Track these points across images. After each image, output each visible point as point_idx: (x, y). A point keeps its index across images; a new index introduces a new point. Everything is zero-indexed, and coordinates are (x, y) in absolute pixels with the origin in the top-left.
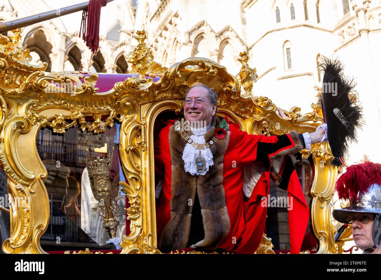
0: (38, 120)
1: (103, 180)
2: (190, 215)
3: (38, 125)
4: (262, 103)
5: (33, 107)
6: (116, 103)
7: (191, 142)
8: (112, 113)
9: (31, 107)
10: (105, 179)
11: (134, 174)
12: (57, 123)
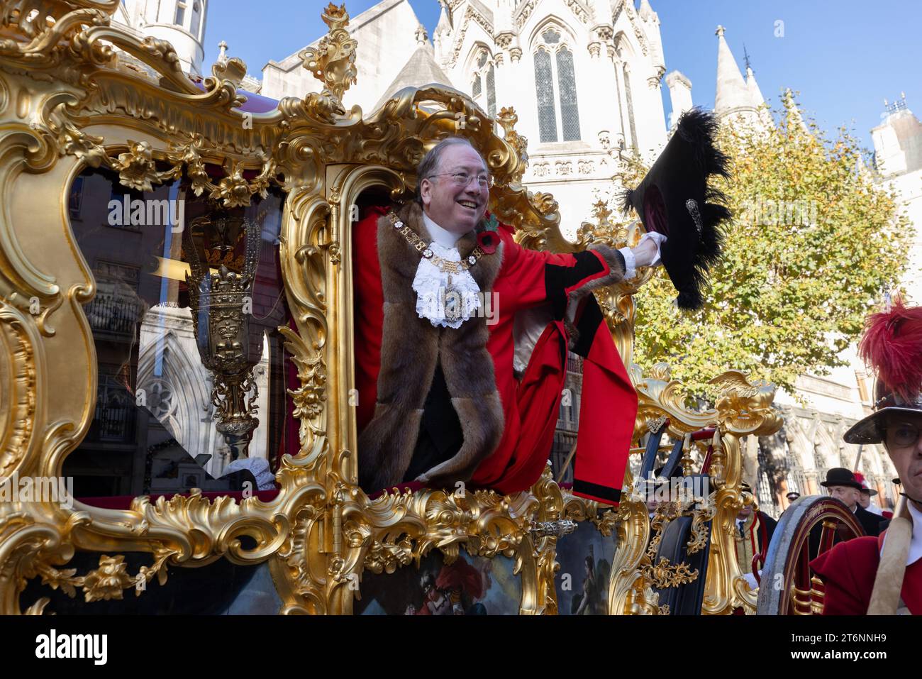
0: (78, 145)
1: (230, 321)
2: (420, 411)
3: (78, 158)
4: (542, 205)
5: (67, 106)
6: (280, 146)
7: (430, 255)
8: (267, 167)
9: (61, 105)
10: (236, 321)
11: (312, 311)
12: (132, 160)
